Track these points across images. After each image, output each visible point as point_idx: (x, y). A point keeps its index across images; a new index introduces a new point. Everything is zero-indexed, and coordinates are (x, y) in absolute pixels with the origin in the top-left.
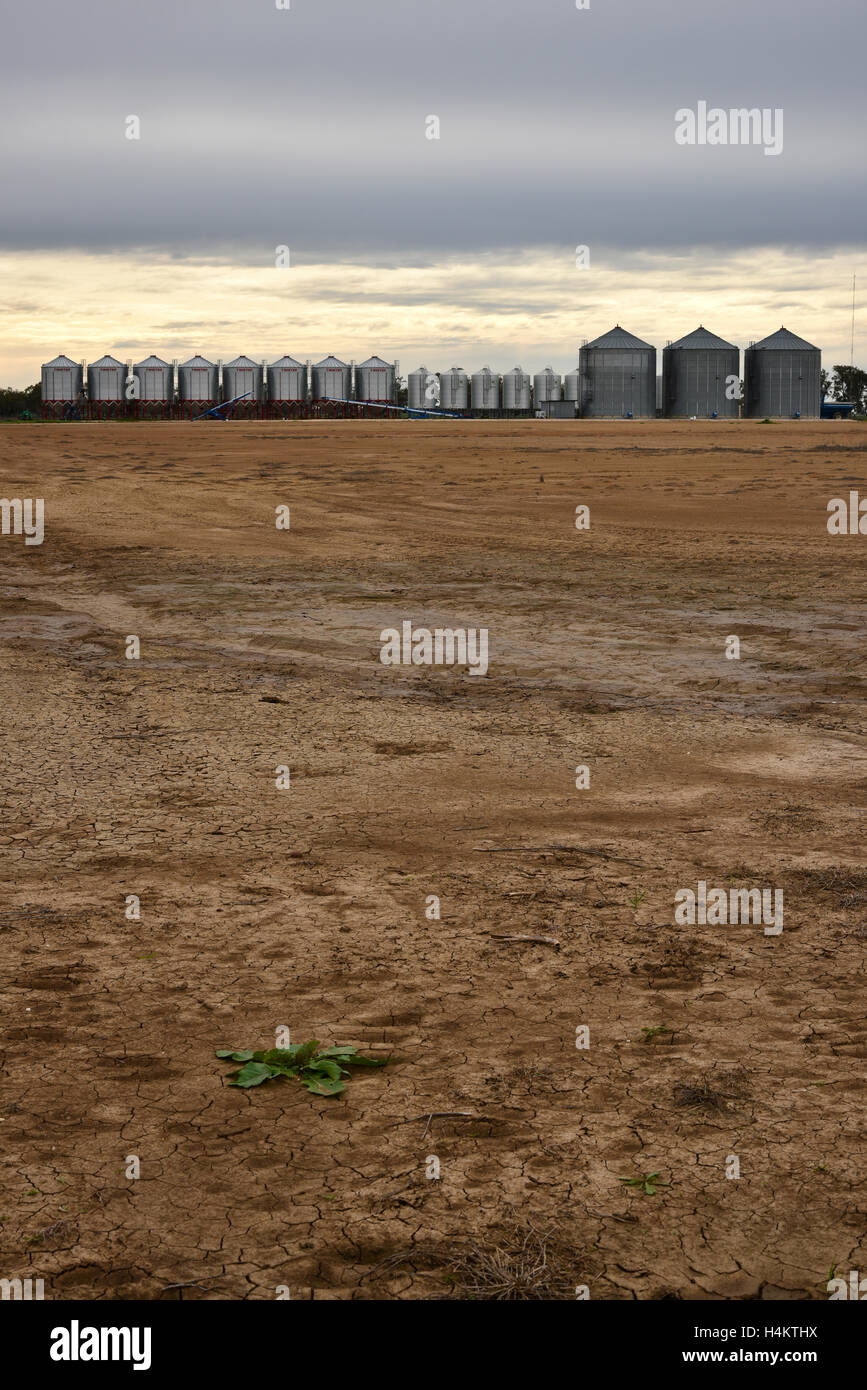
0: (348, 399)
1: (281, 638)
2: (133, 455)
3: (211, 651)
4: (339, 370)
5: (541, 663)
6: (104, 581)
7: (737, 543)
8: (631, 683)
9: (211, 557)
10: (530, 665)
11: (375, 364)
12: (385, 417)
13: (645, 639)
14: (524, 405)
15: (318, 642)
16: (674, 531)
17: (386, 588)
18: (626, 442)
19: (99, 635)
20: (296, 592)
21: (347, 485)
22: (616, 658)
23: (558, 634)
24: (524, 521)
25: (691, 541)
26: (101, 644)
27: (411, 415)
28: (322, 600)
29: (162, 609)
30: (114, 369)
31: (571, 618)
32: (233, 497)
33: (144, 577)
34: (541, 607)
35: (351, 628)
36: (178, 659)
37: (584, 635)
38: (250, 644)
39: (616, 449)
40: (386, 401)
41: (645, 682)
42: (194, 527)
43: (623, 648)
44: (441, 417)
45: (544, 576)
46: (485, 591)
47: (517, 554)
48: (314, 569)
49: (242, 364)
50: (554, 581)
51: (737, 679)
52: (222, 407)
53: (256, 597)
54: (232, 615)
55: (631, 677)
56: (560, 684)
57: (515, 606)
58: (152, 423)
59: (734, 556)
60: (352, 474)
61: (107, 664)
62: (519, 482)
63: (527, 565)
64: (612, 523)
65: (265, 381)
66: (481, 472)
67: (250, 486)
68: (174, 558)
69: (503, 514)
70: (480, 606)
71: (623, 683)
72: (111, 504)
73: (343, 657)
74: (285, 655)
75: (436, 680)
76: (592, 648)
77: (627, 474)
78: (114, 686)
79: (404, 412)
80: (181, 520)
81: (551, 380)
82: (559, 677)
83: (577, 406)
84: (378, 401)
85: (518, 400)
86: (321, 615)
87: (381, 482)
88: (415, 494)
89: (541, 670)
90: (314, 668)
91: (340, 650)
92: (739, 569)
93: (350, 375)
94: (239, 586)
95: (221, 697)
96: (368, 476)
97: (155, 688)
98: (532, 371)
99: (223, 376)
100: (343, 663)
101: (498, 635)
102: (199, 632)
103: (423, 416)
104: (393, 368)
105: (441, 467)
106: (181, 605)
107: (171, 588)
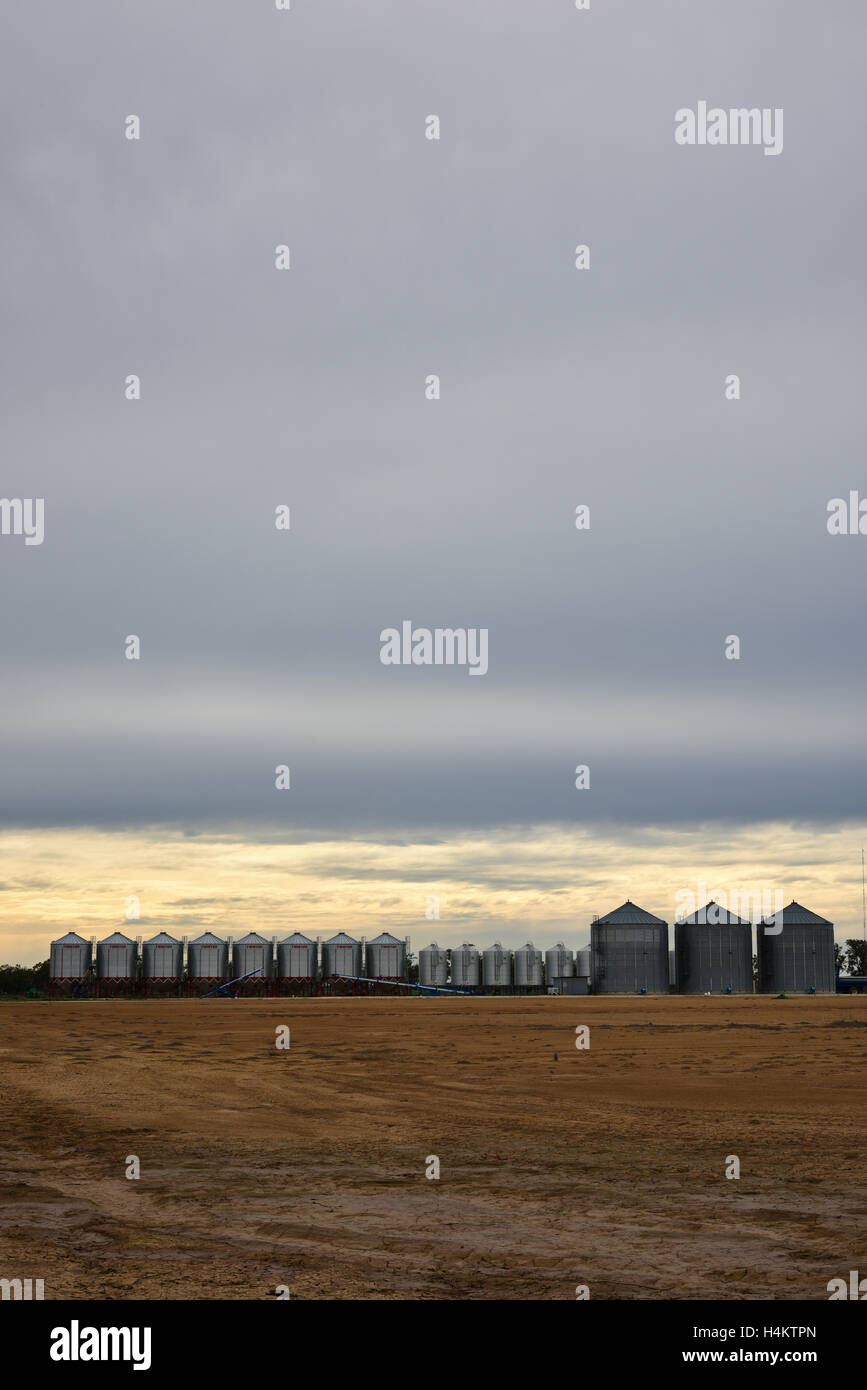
0: (359, 975)
1: (290, 1226)
2: (139, 1037)
3: (217, 1241)
4: (350, 946)
5: (559, 1252)
6: (108, 1165)
7: (758, 1123)
8: (654, 1274)
9: (218, 1140)
10: (549, 1254)
11: (386, 941)
12: (396, 994)
13: (668, 1226)
14: (536, 981)
15: (328, 1230)
16: (692, 1111)
17: (398, 1172)
18: (640, 1019)
19: (101, 1223)
20: (305, 1176)
21: (357, 1064)
22: (637, 1246)
23: (577, 1220)
24: (538, 1100)
25: (710, 1121)
26: (103, 1233)
27: (422, 992)
28: (332, 1185)
29: (166, 1195)
30: (123, 946)
31: (590, 1203)
32: (241, 1078)
33: (149, 1161)
34: (558, 1192)
35: (362, 1215)
36: (183, 1249)
37: (603, 1222)
38: (258, 1232)
39: (630, 1026)
40: (397, 978)
41: (668, 1273)
42: (200, 1108)
43: (645, 1235)
44: (452, 994)
45: (561, 1159)
46: (500, 1175)
47: (532, 1136)
48: (324, 1152)
49: (253, 941)
50: (571, 1165)
51: (765, 1269)
52: (231, 984)
53: (264, 1182)
54: (238, 1202)
55: (654, 1267)
56: (581, 1275)
57: (533, 1191)
58: (161, 1001)
59: (755, 1137)
60: (363, 1052)
61: (108, 1255)
62: (532, 1060)
63: (543, 1148)
64: (629, 1102)
65: (275, 957)
66: (494, 1051)
67: (260, 1066)
68: (179, 1141)
69: (518, 1093)
70: (496, 1191)
71: (644, 1273)
72: (117, 1085)
73: (354, 1246)
74: (293, 1245)
75: (451, 1271)
76: (613, 1235)
77: (642, 1051)
78: (115, 1278)
79: (416, 989)
80: (189, 1101)
81: (563, 956)
82: (579, 1268)
83: (589, 982)
84: (389, 978)
85: (529, 977)
86: (331, 1201)
87: (392, 1061)
88: (426, 1074)
89: (560, 1260)
90: (323, 1258)
91: (351, 1238)
92: (760, 1151)
93: (360, 952)
94: (246, 1170)
95: (226, 1290)
96: (380, 1056)
97: (158, 1281)
98: (543, 947)
99: (232, 953)
100: (354, 1252)
101: (514, 1222)
102: (204, 1220)
103: (434, 993)
104: (404, 945)
105: (453, 1045)
106: (187, 1191)
107: (176, 1172)
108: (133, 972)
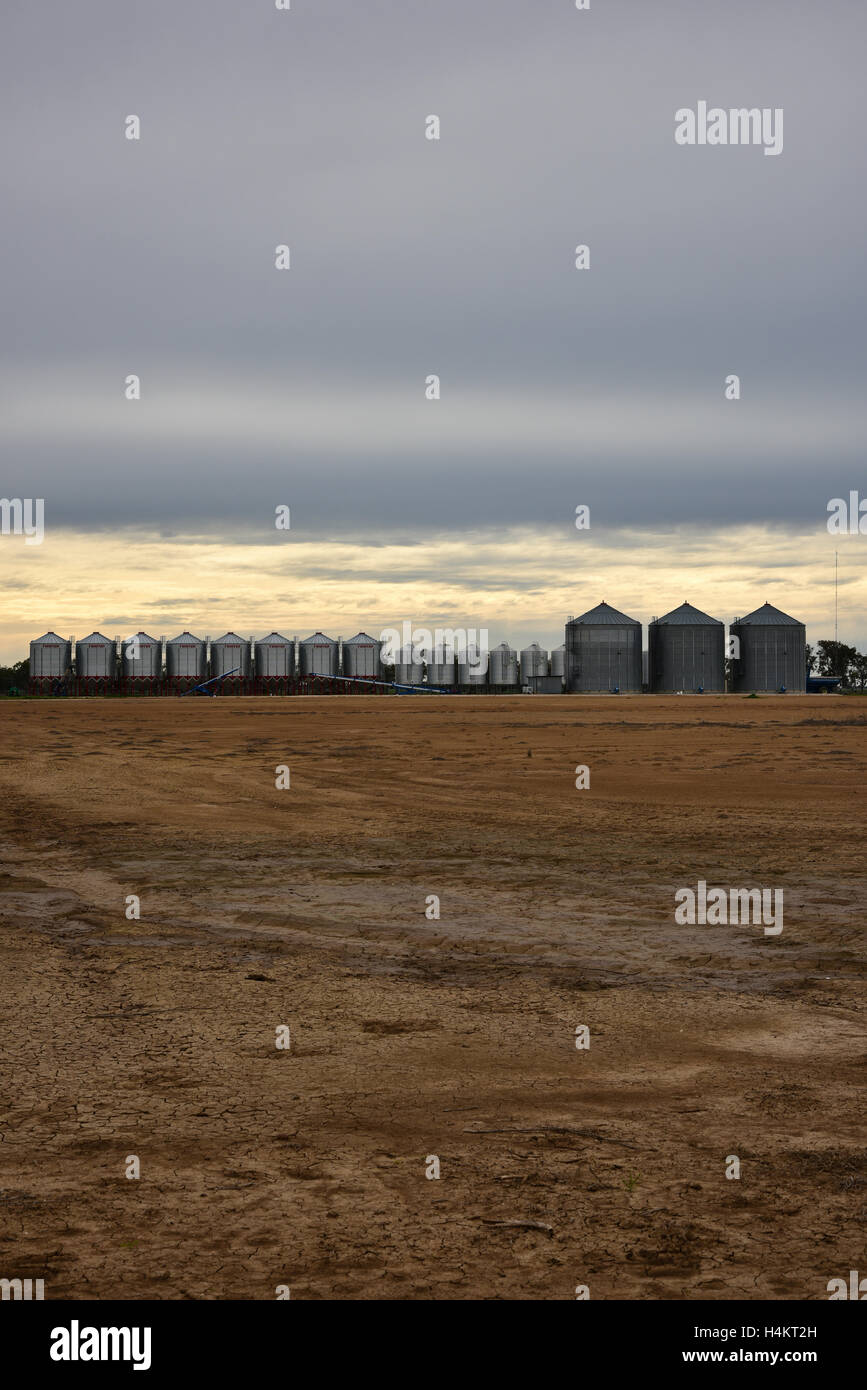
0: (336, 675)
1: (267, 915)
2: (120, 730)
3: (195, 928)
4: (327, 646)
5: (530, 939)
6: (89, 857)
7: (726, 817)
8: (622, 959)
9: (198, 833)
10: (519, 941)
11: (362, 640)
12: (372, 693)
13: (635, 915)
14: (511, 680)
15: (305, 918)
16: (662, 806)
17: (373, 864)
18: (613, 717)
19: (84, 912)
20: (283, 868)
21: (334, 761)
22: (606, 934)
23: (548, 910)
24: (511, 796)
25: (679, 816)
26: (86, 921)
27: (398, 691)
28: (309, 876)
29: (149, 885)
30: (102, 646)
31: (561, 893)
32: (219, 773)
33: (131, 853)
34: (530, 883)
35: (339, 904)
36: (163, 937)
37: (572, 911)
38: (237, 920)
39: (603, 724)
40: (373, 677)
41: (635, 958)
42: (180, 802)
43: (613, 923)
44: (428, 693)
45: (533, 851)
46: (473, 866)
47: (506, 830)
48: (300, 845)
49: (231, 640)
50: (543, 857)
51: (729, 954)
52: (210, 683)
53: (243, 873)
54: (218, 892)
55: (622, 954)
56: (550, 961)
57: (505, 882)
58: (140, 699)
59: (723, 830)
60: (339, 749)
61: (91, 941)
62: (507, 757)
63: (516, 840)
64: (599, 797)
65: (253, 657)
66: (469, 747)
67: (238, 762)
68: (160, 834)
69: (491, 789)
70: (469, 882)
71: (613, 959)
72: (97, 780)
73: (331, 934)
74: (272, 932)
75: (424, 957)
76: (582, 924)
77: (614, 748)
78: (99, 964)
79: (392, 687)
80: (168, 796)
81: (537, 655)
82: (549, 954)
83: (563, 681)
84: (365, 677)
85: (504, 676)
86: (308, 891)
87: (369, 757)
88: (402, 770)
89: (531, 946)
90: (301, 945)
91: (328, 926)
92: (729, 844)
93: (337, 652)
94: (226, 862)
95: (207, 974)
96: (356, 752)
97: (141, 966)
98: (518, 647)
99: (210, 653)
100: (331, 940)
101: (487, 911)
102: (184, 909)
103: (410, 692)
104: (380, 645)
105: (429, 742)
106: (167, 881)
107: (157, 864)
108: (112, 671)
